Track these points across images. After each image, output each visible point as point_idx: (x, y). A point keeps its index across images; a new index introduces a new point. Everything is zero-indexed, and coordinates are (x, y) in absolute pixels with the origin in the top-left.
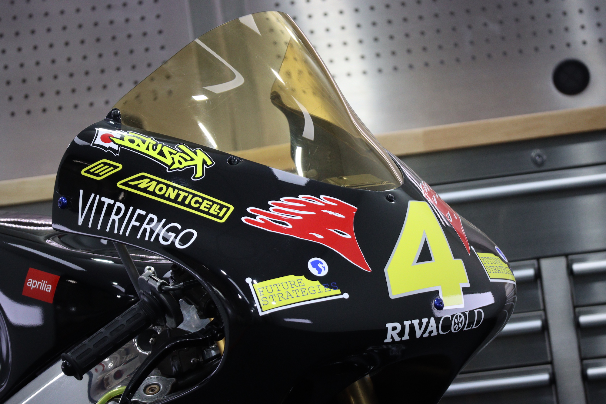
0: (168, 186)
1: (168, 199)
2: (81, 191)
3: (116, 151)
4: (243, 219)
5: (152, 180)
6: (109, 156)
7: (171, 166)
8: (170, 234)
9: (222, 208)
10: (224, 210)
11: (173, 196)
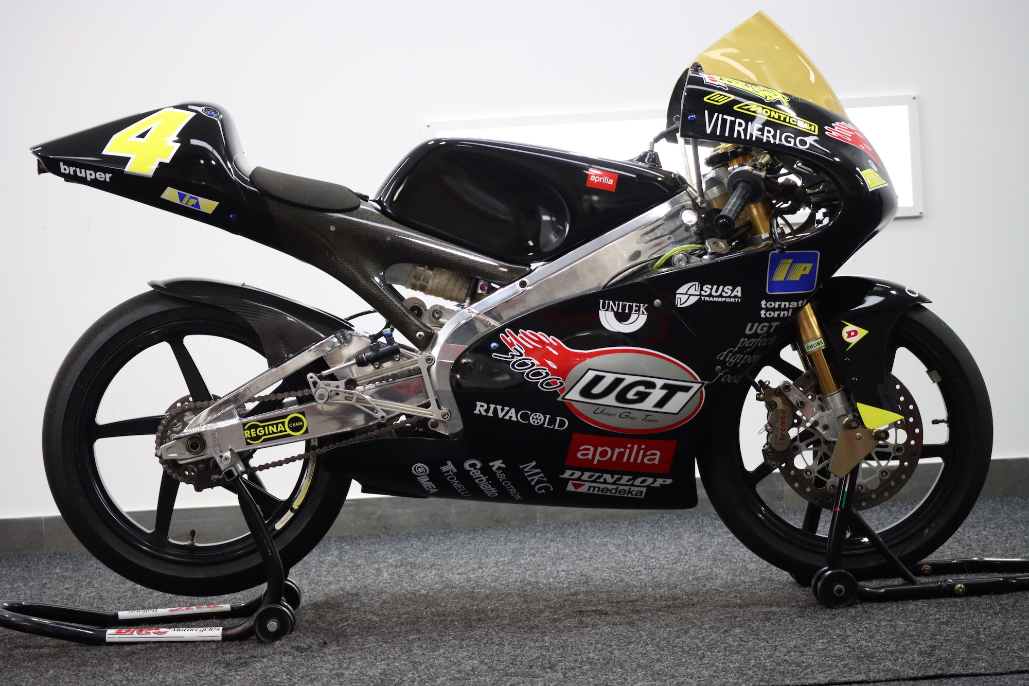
0: (771, 111)
1: (774, 118)
2: (706, 112)
3: (725, 88)
4: (827, 133)
5: (758, 106)
6: (721, 90)
7: (766, 98)
8: (789, 139)
9: (810, 125)
10: (813, 127)
11: (777, 117)
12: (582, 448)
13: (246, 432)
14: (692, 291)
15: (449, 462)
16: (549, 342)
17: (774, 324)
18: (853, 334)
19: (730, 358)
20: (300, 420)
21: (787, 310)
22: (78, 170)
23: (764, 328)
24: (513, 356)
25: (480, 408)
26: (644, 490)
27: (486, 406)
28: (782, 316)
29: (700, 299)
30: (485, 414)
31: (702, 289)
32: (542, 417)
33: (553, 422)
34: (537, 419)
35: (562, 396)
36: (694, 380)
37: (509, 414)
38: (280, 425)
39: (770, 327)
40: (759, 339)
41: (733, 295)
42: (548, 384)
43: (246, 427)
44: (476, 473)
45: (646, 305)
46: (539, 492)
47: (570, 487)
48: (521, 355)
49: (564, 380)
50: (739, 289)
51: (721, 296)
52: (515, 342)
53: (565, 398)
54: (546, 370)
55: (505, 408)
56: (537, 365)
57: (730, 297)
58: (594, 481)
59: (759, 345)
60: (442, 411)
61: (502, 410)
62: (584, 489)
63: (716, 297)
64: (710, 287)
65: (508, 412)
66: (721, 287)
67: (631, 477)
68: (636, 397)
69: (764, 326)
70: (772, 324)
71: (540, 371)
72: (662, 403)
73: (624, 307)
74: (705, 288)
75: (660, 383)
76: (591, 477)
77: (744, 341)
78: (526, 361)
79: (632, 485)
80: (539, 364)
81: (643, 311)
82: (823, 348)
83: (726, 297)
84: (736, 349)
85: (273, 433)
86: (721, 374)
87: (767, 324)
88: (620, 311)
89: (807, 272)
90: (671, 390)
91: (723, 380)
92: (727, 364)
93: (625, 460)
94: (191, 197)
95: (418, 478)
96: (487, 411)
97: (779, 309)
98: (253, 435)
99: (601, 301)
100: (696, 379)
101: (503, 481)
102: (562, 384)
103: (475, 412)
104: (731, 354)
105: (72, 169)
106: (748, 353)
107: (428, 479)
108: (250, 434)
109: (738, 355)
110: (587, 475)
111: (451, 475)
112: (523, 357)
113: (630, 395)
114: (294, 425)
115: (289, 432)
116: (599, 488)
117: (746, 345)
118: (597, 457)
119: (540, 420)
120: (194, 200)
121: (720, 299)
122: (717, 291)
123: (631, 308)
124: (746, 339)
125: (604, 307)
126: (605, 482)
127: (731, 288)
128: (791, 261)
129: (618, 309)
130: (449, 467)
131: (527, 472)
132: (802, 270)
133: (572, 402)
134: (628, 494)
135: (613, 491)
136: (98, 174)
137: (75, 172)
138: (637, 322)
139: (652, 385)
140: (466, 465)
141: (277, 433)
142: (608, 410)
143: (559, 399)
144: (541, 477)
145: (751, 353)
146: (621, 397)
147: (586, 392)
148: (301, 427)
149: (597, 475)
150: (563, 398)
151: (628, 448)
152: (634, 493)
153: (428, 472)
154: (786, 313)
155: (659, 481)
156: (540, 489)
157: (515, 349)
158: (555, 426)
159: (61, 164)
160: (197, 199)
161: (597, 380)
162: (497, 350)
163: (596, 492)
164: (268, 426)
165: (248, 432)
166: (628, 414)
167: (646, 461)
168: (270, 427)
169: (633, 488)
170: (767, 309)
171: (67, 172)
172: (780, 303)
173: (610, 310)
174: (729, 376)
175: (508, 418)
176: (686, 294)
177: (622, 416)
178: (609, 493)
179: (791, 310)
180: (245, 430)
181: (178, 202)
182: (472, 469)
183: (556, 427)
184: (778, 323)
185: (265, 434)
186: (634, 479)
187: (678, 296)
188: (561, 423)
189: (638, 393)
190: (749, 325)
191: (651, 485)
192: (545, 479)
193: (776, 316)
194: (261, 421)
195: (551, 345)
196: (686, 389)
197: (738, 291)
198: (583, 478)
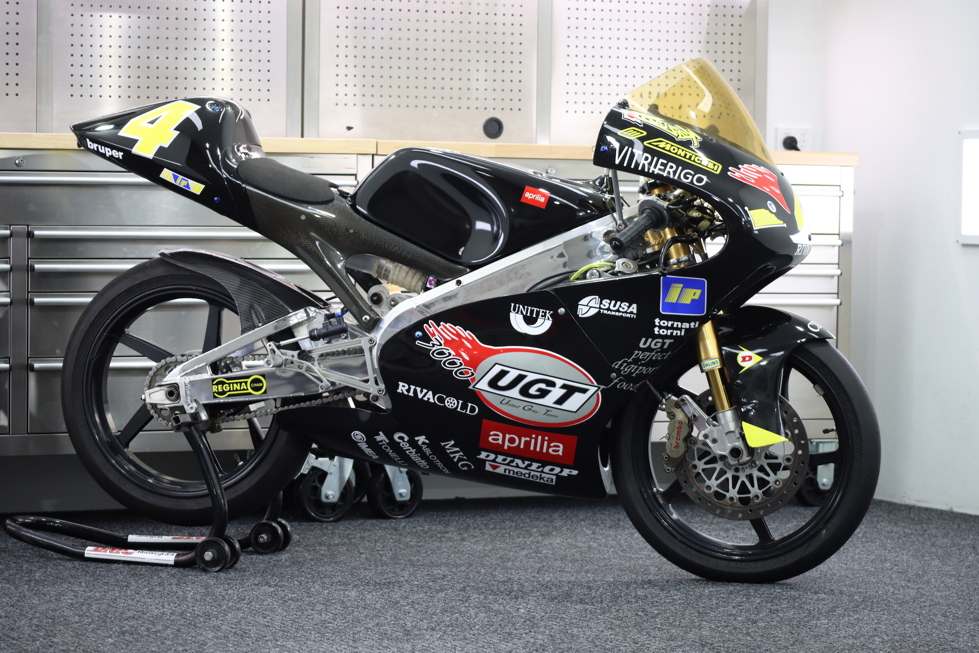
0: (679, 148)
1: (680, 155)
3: (641, 124)
4: (729, 173)
5: (667, 143)
6: (636, 126)
7: (677, 137)
8: (688, 176)
9: (714, 165)
10: (716, 167)
11: (683, 154)
12: (492, 433)
13: (214, 386)
14: (592, 304)
15: (381, 433)
16: (465, 336)
17: (668, 341)
18: (747, 359)
19: (625, 367)
20: (260, 381)
21: (680, 329)
22: (99, 146)
23: (657, 344)
24: (434, 345)
25: (402, 388)
26: (554, 477)
27: (407, 387)
28: (674, 334)
29: (599, 311)
30: (407, 393)
31: (601, 303)
32: (456, 401)
33: (464, 407)
34: (451, 403)
35: (473, 384)
36: (590, 384)
37: (427, 396)
38: (243, 384)
39: (663, 344)
40: (653, 353)
41: (629, 311)
42: (461, 373)
43: (214, 383)
44: (405, 445)
45: (552, 312)
46: (463, 469)
47: (488, 468)
48: (441, 345)
49: (475, 371)
50: (635, 306)
51: (618, 311)
52: (436, 333)
53: (476, 387)
54: (460, 360)
55: (424, 390)
56: (453, 356)
57: (626, 312)
58: (508, 464)
59: (654, 358)
60: (378, 387)
61: (421, 391)
62: (500, 470)
63: (614, 311)
64: (608, 301)
65: (426, 394)
66: (619, 303)
67: (540, 465)
68: (538, 393)
69: (658, 342)
70: (665, 341)
71: (456, 360)
72: (561, 401)
73: (532, 312)
74: (604, 302)
75: (559, 383)
76: (504, 460)
77: (638, 354)
78: (444, 350)
79: (542, 472)
80: (455, 354)
81: (548, 317)
82: (719, 367)
83: (623, 312)
84: (630, 360)
85: (237, 390)
86: (616, 381)
87: (661, 340)
88: (528, 315)
89: (697, 297)
90: (570, 391)
91: (618, 386)
92: (622, 373)
93: (532, 448)
94: (183, 179)
95: (358, 444)
96: (408, 390)
97: (672, 328)
98: (220, 390)
99: (513, 304)
100: (592, 383)
101: (430, 455)
102: (473, 374)
103: (398, 391)
104: (625, 364)
105: (96, 145)
106: (642, 365)
107: (367, 446)
108: (218, 389)
109: (633, 366)
110: (500, 458)
111: (384, 444)
112: (442, 347)
113: (533, 391)
114: (255, 385)
115: (250, 391)
116: (514, 471)
117: (641, 357)
118: (507, 443)
119: (454, 404)
120: (185, 181)
121: (617, 314)
122: (614, 306)
123: (538, 313)
124: (640, 352)
125: (514, 310)
126: (517, 466)
127: (627, 304)
128: (681, 285)
129: (527, 313)
130: (381, 437)
131: (448, 449)
132: (691, 295)
133: (482, 392)
134: (540, 480)
135: (527, 475)
136: (114, 151)
137: (97, 148)
138: (543, 326)
139: (553, 384)
140: (396, 436)
141: (240, 390)
142: (512, 401)
143: (471, 387)
144: (461, 455)
145: (647, 365)
146: (524, 391)
147: (493, 383)
148: (261, 388)
149: (509, 459)
150: (474, 387)
151: (533, 438)
152: (545, 479)
153: (365, 440)
154: (679, 332)
155: (566, 472)
156: (463, 466)
157: (436, 339)
158: (466, 411)
159: (88, 140)
160: (187, 181)
161: (503, 374)
162: (420, 339)
163: (511, 474)
164: (233, 383)
165: (216, 386)
166: (531, 407)
167: (550, 450)
168: (235, 385)
169: (543, 475)
170: (660, 327)
171: (92, 148)
172: (672, 322)
173: (520, 313)
174: (625, 383)
175: (427, 399)
176: (587, 305)
177: (525, 408)
178: (523, 477)
179: (683, 330)
180: (213, 385)
181: (173, 182)
182: (401, 441)
183: (468, 412)
184: (672, 341)
185: (230, 391)
186: (543, 466)
187: (579, 307)
188: (472, 410)
189: (539, 390)
190: (643, 340)
191: (560, 474)
192: (465, 457)
193: (669, 334)
194: (228, 379)
195: (467, 339)
196: (584, 391)
197: (634, 308)
198: (497, 460)
